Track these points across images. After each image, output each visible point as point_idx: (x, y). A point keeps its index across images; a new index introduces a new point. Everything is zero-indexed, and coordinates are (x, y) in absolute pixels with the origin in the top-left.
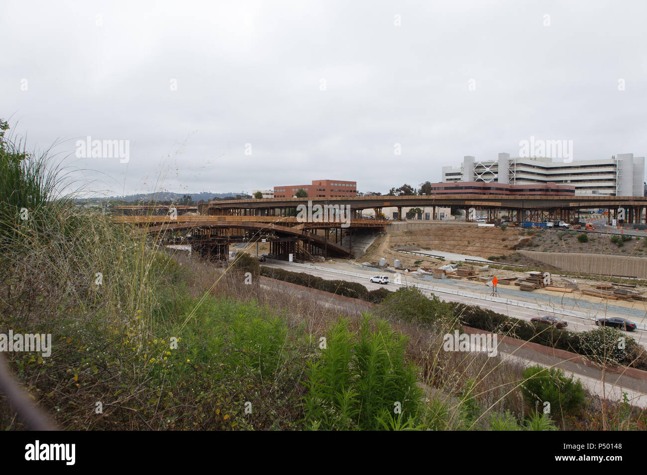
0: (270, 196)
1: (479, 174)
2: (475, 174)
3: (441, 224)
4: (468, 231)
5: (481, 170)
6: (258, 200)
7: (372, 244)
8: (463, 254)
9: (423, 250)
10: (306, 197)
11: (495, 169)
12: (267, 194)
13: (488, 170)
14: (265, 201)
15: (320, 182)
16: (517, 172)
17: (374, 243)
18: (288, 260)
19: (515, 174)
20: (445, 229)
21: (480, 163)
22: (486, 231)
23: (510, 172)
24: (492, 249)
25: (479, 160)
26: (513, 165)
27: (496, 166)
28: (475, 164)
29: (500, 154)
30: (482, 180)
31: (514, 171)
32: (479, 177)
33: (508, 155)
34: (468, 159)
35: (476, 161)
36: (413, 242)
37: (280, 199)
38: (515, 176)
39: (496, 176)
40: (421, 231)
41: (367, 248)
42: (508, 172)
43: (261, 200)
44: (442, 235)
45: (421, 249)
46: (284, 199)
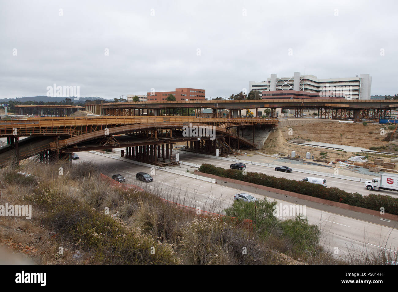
0: (143, 100)
1: (280, 86)
2: (277, 86)
3: (309, 121)
4: (333, 126)
5: (281, 83)
6: (137, 103)
7: (268, 138)
8: (342, 145)
9: (307, 142)
10: (175, 100)
11: (291, 83)
12: (142, 98)
13: (286, 83)
14: (141, 103)
15: (182, 90)
16: (305, 84)
17: (269, 137)
18: (215, 155)
19: (304, 86)
20: (313, 124)
21: (281, 79)
22: (349, 126)
23: (301, 85)
24: (366, 141)
25: (280, 77)
26: (303, 80)
27: (292, 80)
28: (277, 79)
29: (295, 73)
30: (281, 90)
31: (303, 84)
32: (280, 88)
33: (299, 73)
34: (273, 76)
35: (278, 77)
36: (298, 136)
37: (153, 102)
38: (304, 87)
39: (291, 87)
40: (298, 127)
41: (264, 141)
42: (299, 84)
43: (139, 103)
44: (314, 129)
45: (306, 141)
46: (156, 102)
